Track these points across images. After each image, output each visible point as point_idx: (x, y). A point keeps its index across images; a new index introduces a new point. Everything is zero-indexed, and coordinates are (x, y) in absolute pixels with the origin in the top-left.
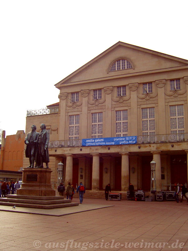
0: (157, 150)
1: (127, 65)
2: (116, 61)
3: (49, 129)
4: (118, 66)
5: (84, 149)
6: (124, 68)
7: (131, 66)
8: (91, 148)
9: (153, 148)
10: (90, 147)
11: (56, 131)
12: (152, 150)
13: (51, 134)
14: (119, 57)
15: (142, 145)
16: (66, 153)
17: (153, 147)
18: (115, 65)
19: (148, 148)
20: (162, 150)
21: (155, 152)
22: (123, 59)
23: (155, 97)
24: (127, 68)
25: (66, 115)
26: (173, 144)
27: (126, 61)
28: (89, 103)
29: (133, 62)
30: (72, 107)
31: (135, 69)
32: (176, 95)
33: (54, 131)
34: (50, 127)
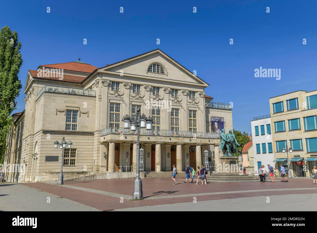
0: (200, 143)
1: (161, 70)
2: (153, 64)
3: (77, 111)
4: (153, 69)
6: (158, 72)
7: (164, 72)
8: (156, 138)
11: (87, 115)
12: (198, 142)
13: (80, 116)
14: (156, 62)
15: (192, 138)
17: (198, 140)
18: (152, 67)
19: (195, 141)
20: (203, 143)
23: (181, 101)
24: (161, 72)
25: (108, 102)
26: (210, 139)
27: (160, 67)
28: (130, 95)
29: (167, 69)
30: (114, 95)
31: (167, 76)
32: (193, 103)
33: (84, 113)
34: (78, 109)
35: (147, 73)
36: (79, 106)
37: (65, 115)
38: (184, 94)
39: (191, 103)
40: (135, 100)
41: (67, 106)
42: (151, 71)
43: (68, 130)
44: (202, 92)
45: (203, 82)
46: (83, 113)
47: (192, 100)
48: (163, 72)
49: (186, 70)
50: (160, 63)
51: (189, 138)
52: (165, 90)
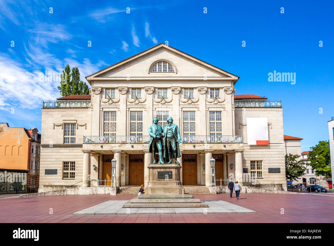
0: (210, 149)
1: (169, 68)
2: (157, 62)
3: (75, 124)
4: (159, 68)
5: (135, 145)
6: (165, 71)
7: (173, 70)
8: (143, 146)
9: (206, 147)
10: (142, 144)
11: (85, 127)
12: (206, 149)
13: (77, 129)
14: (161, 59)
15: (197, 144)
16: (114, 149)
18: (156, 66)
19: (202, 147)
20: (215, 149)
21: (209, 151)
22: (165, 62)
23: (197, 102)
24: (169, 71)
25: (100, 111)
26: (225, 144)
27: (167, 64)
28: (128, 100)
29: (176, 66)
30: (108, 103)
31: (177, 73)
32: (216, 102)
33: (82, 126)
34: (75, 122)
35: (149, 73)
36: (76, 119)
37: (62, 129)
38: (201, 93)
39: (212, 102)
40: (134, 106)
41: (64, 119)
42: (156, 70)
43: (67, 144)
44: (228, 88)
45: (229, 75)
46: (80, 126)
47: (213, 99)
48: (171, 71)
49: (202, 63)
50: (166, 60)
51: (192, 144)
52: (173, 91)
